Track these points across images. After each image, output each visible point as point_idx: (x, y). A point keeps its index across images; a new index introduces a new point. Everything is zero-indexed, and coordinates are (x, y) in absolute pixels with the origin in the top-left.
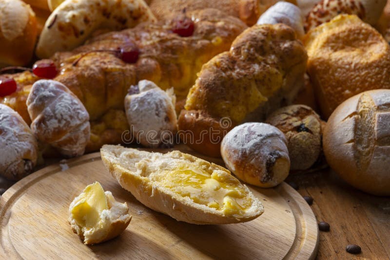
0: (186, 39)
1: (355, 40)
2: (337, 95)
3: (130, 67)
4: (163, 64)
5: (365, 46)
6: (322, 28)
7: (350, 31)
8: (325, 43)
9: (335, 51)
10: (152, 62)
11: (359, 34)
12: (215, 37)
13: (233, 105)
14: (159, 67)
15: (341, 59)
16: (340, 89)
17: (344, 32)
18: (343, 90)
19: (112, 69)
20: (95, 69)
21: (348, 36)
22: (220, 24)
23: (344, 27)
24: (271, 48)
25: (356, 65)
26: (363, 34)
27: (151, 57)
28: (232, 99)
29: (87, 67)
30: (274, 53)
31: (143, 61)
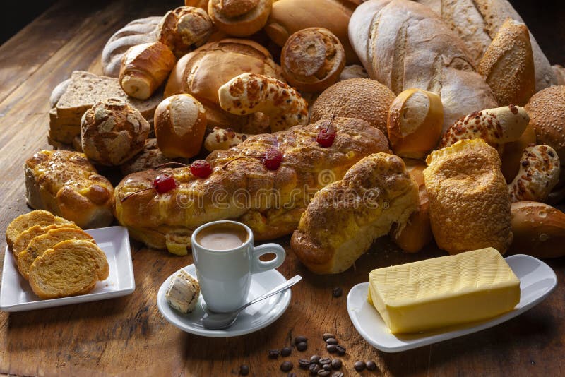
0: (324, 149)
1: (469, 167)
2: (441, 221)
3: (270, 174)
4: (300, 173)
5: (477, 174)
6: (443, 151)
7: (466, 157)
8: (440, 169)
9: (448, 177)
10: (289, 171)
11: (473, 161)
12: (349, 150)
13: (332, 234)
14: (295, 176)
15: (448, 188)
16: (443, 216)
17: (460, 158)
18: (446, 218)
19: (253, 175)
20: (240, 175)
21: (463, 163)
22: (356, 138)
23: (461, 154)
24: (377, 181)
25: (460, 195)
26: (478, 162)
27: (290, 166)
28: (331, 228)
29: (233, 173)
30: (379, 186)
31: (282, 169)
